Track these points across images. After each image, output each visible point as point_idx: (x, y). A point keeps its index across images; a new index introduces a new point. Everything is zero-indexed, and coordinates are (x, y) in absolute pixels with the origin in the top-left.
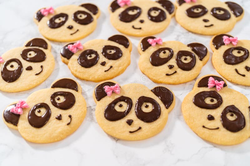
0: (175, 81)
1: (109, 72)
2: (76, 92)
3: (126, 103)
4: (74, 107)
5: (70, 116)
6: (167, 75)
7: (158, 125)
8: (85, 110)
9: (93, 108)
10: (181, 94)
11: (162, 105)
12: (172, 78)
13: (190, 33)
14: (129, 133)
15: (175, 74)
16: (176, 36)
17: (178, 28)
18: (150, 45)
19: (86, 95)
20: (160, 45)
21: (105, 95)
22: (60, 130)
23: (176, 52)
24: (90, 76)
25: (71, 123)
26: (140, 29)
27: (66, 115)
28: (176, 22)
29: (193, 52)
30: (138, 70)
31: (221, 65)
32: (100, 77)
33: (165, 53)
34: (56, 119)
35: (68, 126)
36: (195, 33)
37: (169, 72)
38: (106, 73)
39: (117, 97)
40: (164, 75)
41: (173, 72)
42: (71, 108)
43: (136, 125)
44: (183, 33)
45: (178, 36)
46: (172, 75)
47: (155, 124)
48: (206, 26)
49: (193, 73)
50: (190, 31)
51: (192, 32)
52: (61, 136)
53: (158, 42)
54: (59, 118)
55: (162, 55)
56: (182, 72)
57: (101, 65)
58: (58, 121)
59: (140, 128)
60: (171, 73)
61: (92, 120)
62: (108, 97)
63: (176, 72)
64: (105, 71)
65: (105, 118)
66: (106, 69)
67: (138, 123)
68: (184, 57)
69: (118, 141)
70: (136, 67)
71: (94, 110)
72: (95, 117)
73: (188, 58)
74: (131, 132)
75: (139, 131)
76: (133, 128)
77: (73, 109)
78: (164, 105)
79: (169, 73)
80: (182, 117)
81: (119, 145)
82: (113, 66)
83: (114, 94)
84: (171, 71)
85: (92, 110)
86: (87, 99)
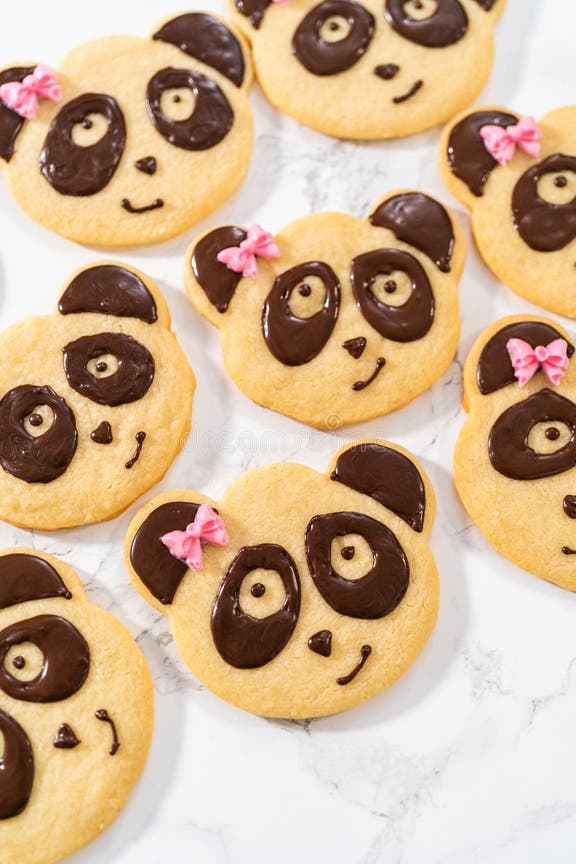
0: (396, 402)
1: (142, 462)
2: (69, 603)
3: (270, 572)
4: (98, 672)
5: (104, 716)
6: (359, 387)
7: (420, 612)
8: (141, 661)
9: (156, 632)
10: (434, 442)
11: (396, 525)
12: (380, 393)
13: (349, 148)
14: (339, 687)
15: (384, 370)
16: (302, 183)
17: (292, 136)
18: (238, 276)
19: (103, 589)
20: (274, 259)
21: (179, 569)
22: (96, 788)
23: (342, 268)
24: (81, 509)
25: (119, 742)
26: (159, 204)
27: (84, 717)
28: (275, 111)
29: (404, 247)
30: (238, 396)
31: (522, 261)
32: (119, 498)
33: (306, 292)
34: (60, 751)
35: (115, 758)
36: (367, 142)
37: (359, 372)
38: (134, 472)
39: (227, 558)
40: (348, 390)
41: (372, 367)
42: (88, 680)
43: (346, 644)
44: (322, 159)
45: (311, 177)
46: (375, 381)
47: (409, 610)
48: (398, 101)
49: (441, 341)
50: (343, 140)
51: (356, 141)
52: (113, 803)
53: (260, 252)
54: (68, 740)
55: (302, 307)
56: (403, 351)
57: (98, 446)
58: (71, 754)
59: (366, 652)
60: (370, 374)
61: (180, 682)
62: (198, 576)
63: (382, 363)
64: (129, 466)
65: (228, 667)
66: (129, 455)
67: (349, 632)
68: (380, 282)
69: (309, 726)
70: (224, 390)
71: (165, 640)
72: (185, 669)
73: (398, 277)
74: (343, 682)
75: (366, 664)
76: (344, 660)
77: (97, 677)
78: (402, 522)
79: (364, 378)
80: (474, 534)
81: (323, 739)
82: (147, 430)
83: (209, 552)
84: (365, 367)
85: (159, 642)
86: (114, 604)
